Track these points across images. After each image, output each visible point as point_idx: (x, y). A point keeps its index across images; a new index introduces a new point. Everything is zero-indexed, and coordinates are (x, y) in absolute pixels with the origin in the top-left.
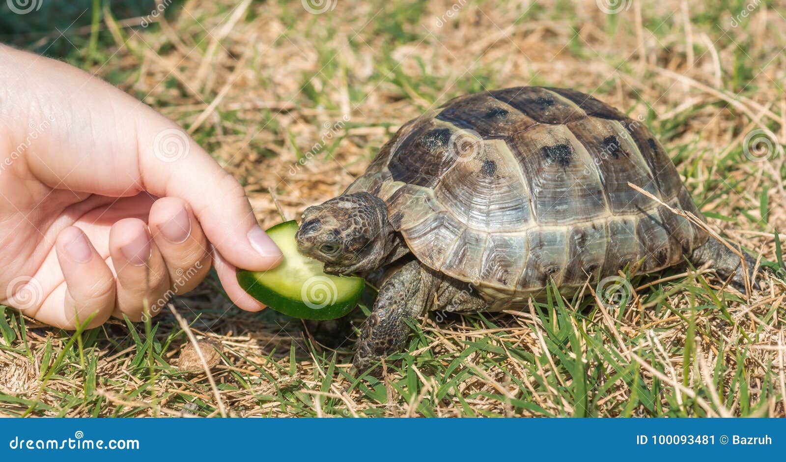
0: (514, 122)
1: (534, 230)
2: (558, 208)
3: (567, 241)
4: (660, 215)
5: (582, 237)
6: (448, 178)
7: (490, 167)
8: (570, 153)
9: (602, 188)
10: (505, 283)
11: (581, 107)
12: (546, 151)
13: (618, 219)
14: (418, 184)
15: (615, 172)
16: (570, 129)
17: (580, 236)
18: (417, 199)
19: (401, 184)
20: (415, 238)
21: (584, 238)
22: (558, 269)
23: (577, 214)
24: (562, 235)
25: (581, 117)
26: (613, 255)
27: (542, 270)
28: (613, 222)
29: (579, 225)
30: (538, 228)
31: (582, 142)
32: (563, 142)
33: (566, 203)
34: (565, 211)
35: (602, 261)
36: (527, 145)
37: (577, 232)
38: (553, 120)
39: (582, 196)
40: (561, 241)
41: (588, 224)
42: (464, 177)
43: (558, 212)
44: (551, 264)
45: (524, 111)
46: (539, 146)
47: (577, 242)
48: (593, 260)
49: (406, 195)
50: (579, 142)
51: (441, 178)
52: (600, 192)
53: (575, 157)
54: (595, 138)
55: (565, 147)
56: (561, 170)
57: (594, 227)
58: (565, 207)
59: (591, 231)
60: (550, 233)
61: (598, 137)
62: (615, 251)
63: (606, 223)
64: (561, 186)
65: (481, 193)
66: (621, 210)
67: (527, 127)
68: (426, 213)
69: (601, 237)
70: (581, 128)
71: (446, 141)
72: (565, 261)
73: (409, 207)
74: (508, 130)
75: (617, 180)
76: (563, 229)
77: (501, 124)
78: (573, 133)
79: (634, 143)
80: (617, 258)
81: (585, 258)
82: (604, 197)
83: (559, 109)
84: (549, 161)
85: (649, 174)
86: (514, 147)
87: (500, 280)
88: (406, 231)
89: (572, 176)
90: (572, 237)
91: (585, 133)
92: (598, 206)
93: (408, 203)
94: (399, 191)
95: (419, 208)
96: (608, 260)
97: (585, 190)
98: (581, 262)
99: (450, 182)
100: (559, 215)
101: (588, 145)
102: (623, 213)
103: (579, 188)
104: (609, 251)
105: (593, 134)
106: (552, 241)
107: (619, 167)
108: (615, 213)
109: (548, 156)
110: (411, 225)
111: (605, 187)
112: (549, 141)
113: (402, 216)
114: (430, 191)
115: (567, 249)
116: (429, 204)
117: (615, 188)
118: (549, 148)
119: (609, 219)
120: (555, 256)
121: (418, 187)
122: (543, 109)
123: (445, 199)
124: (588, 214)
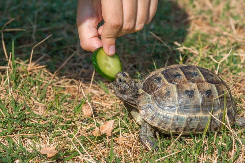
0: (181, 80)
1: (176, 115)
2: (185, 110)
3: (185, 120)
4: (219, 116)
5: (191, 119)
6: (156, 93)
7: (168, 93)
8: (194, 94)
9: (201, 106)
10: (164, 128)
11: (204, 78)
12: (187, 92)
13: (204, 116)
14: (148, 93)
15: (207, 101)
16: (197, 85)
17: (190, 119)
18: (146, 97)
19: (143, 91)
20: (141, 109)
21: (191, 120)
22: (181, 127)
23: (191, 112)
24: (184, 118)
25: (203, 82)
26: (200, 126)
27: (176, 127)
28: (202, 116)
29: (190, 116)
30: (177, 114)
31: (199, 91)
32: (193, 90)
33: (188, 109)
34: (187, 111)
35: (196, 127)
36: (181, 88)
37: (189, 118)
38: (193, 81)
39: (194, 107)
40: (184, 120)
41: (194, 116)
42: (160, 94)
43: (185, 111)
44: (179, 126)
45: (186, 76)
46: (185, 90)
47: (189, 121)
48: (193, 127)
49: (143, 95)
50: (198, 91)
51: (154, 93)
52: (200, 107)
53: (195, 95)
54: (204, 90)
55: (193, 91)
56: (189, 98)
57: (195, 117)
58: (187, 110)
59: (194, 118)
60: (181, 117)
61: (205, 89)
62: (201, 125)
63: (199, 117)
64: (188, 103)
65: (164, 100)
66: (205, 113)
67: (184, 82)
68: (147, 103)
69: (197, 120)
70: (201, 86)
71: (159, 82)
72: (184, 125)
73: (143, 99)
74: (178, 82)
75: (206, 104)
76: (185, 116)
77: (177, 80)
78: (198, 87)
79: (217, 92)
80: (201, 127)
81: (190, 126)
82: (201, 108)
83: (197, 78)
84: (186, 95)
85: (218, 103)
86: (177, 88)
87: (163, 127)
88: (140, 106)
89: (192, 101)
90: (188, 119)
91: (201, 88)
92: (198, 111)
93: (143, 98)
94: (142, 93)
95: (145, 101)
96: (198, 127)
97: (195, 106)
98: (189, 127)
99: (156, 95)
100: (185, 112)
101: (201, 92)
102: (206, 114)
103: (193, 105)
104: (199, 125)
105: (204, 88)
106: (181, 119)
107: (208, 100)
108: (203, 114)
109: (186, 93)
110: (141, 105)
111: (202, 106)
112: (189, 89)
113: (140, 102)
114: (150, 96)
115: (185, 122)
116: (148, 100)
117: (205, 106)
118: (188, 91)
119: (201, 115)
120: (181, 124)
121: (147, 94)
122: (192, 77)
123: (153, 100)
124: (194, 113)
